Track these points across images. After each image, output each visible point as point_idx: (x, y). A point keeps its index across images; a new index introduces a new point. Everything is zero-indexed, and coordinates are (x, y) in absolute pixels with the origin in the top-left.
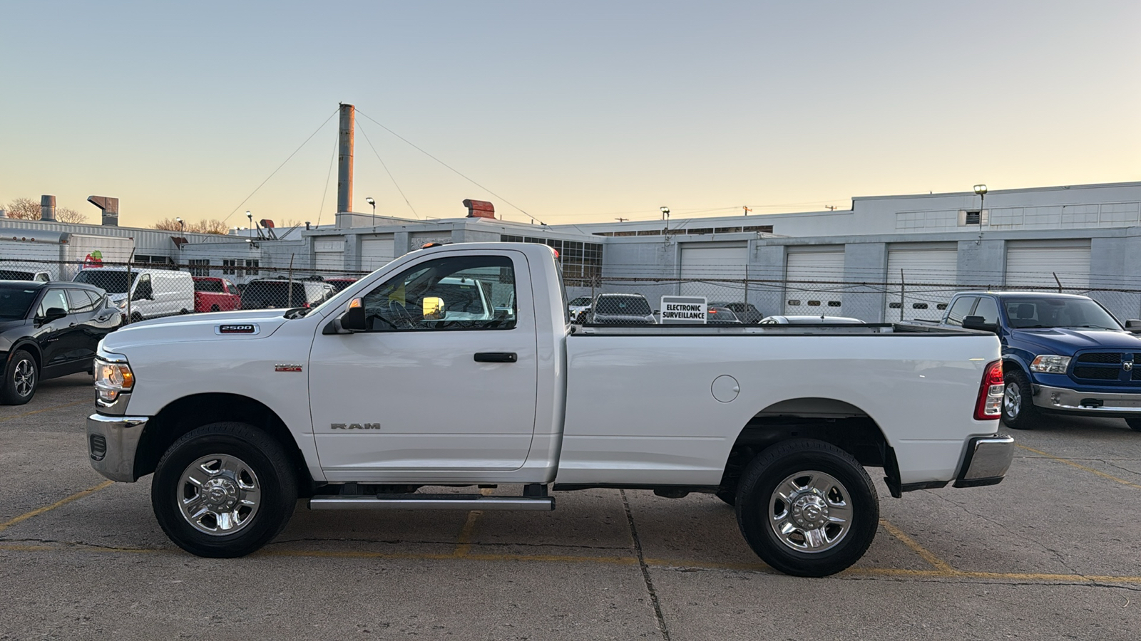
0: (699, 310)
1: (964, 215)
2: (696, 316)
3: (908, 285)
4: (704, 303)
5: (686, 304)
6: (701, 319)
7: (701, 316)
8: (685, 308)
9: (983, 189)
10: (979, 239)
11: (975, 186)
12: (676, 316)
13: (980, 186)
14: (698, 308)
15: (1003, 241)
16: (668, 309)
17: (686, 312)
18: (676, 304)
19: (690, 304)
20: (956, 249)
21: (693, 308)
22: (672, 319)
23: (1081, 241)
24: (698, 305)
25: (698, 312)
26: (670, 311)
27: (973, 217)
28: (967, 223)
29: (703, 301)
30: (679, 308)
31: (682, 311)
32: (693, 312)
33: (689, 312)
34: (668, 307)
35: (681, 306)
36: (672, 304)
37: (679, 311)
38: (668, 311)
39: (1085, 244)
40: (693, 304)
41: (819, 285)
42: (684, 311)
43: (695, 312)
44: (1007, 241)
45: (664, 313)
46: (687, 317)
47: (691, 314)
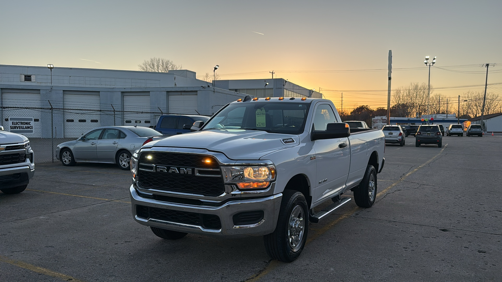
0: (30, 125)
1: (23, 77)
2: (28, 128)
3: (116, 111)
4: (32, 120)
5: (23, 122)
6: (31, 130)
7: (31, 127)
8: (22, 123)
9: (52, 66)
10: (51, 89)
11: (48, 65)
12: (18, 129)
13: (50, 65)
14: (29, 123)
15: (62, 91)
16: (13, 124)
17: (23, 125)
18: (17, 121)
19: (25, 121)
20: (40, 93)
21: (26, 123)
22: (15, 130)
23: (96, 93)
24: (29, 122)
25: (30, 126)
26: (14, 125)
27: (28, 78)
28: (25, 81)
29: (31, 120)
30: (19, 123)
31: (21, 125)
32: (27, 126)
33: (25, 126)
34: (13, 123)
35: (20, 122)
36: (15, 121)
37: (19, 125)
38: (13, 126)
39: (97, 94)
40: (27, 121)
41: (83, 111)
42: (22, 125)
43: (28, 126)
44: (64, 91)
45: (11, 127)
46: (24, 129)
47: (26, 127)
